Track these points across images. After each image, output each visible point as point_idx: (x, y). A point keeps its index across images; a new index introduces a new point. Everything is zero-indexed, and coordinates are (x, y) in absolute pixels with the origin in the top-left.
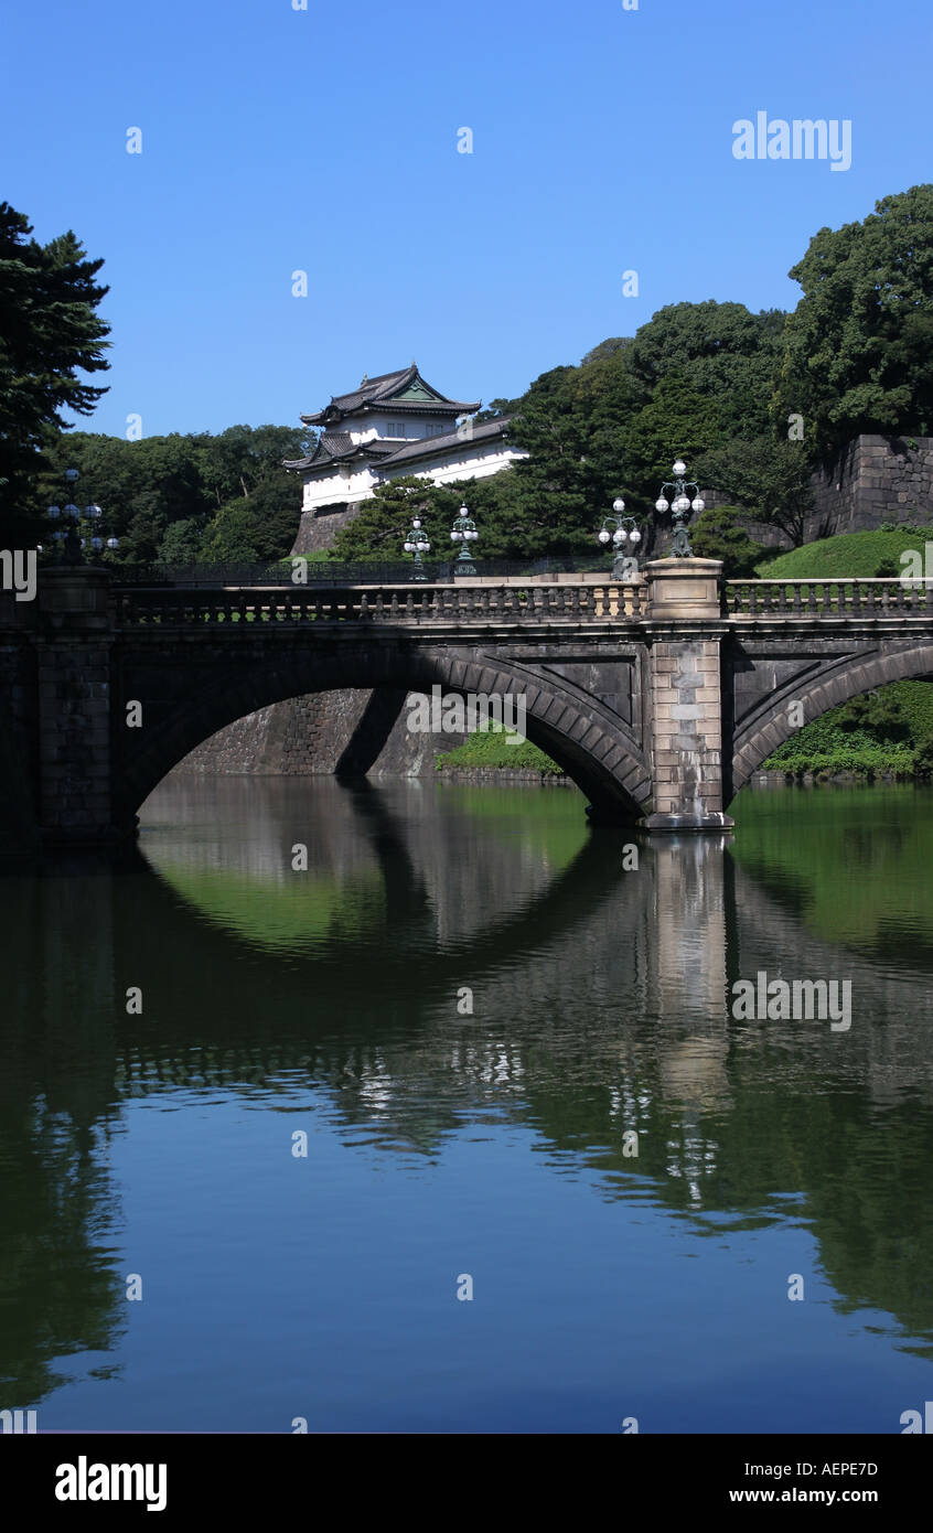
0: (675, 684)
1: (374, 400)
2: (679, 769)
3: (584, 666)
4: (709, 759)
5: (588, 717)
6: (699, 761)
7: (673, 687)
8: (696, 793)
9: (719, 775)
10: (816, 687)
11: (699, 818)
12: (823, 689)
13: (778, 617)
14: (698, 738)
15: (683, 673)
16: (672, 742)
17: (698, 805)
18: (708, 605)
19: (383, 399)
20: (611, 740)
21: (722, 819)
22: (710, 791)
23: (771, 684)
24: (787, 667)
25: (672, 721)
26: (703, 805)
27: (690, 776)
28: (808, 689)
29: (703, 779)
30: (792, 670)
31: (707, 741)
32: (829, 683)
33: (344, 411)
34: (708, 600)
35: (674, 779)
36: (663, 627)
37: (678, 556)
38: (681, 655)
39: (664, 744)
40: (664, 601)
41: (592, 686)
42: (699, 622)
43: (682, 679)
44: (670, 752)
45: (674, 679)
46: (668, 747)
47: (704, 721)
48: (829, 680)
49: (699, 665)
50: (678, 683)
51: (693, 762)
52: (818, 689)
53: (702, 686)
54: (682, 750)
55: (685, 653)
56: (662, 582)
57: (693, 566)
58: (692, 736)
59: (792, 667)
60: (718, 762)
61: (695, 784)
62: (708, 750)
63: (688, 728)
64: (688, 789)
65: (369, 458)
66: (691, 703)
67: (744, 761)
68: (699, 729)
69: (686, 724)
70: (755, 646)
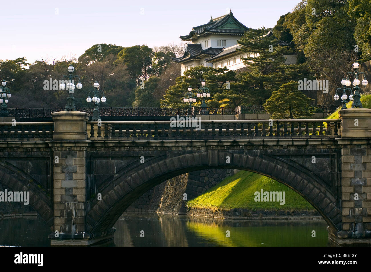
0: (64, 170)
1: (211, 29)
2: (64, 211)
3: (25, 162)
4: (79, 206)
5: (26, 185)
6: (74, 207)
7: (63, 172)
8: (73, 222)
9: (83, 214)
10: (135, 172)
11: (73, 234)
12: (138, 174)
13: (117, 139)
14: (74, 196)
15: (67, 165)
16: (62, 198)
17: (73, 228)
18: (79, 133)
19: (215, 28)
20: (37, 197)
21: (84, 235)
22: (79, 221)
23: (113, 171)
24: (121, 163)
25: (62, 188)
26: (76, 228)
27: (70, 214)
28: (131, 174)
29: (76, 216)
30: (123, 164)
31: (78, 197)
32: (140, 172)
33: (198, 34)
34: (78, 131)
35: (62, 216)
36: (57, 143)
37: (68, 110)
38: (66, 157)
39: (58, 199)
40: (59, 131)
41: (29, 171)
42: (73, 141)
43: (67, 169)
44: (61, 203)
45: (63, 168)
46: (59, 200)
47: (77, 188)
48: (141, 169)
49: (75, 162)
50: (65, 170)
51: (71, 208)
52: (136, 174)
53: (76, 172)
54: (66, 202)
55: (68, 156)
56: (58, 123)
57: (72, 115)
58: (71, 196)
59: (123, 163)
60: (83, 208)
61: (72, 219)
62: (79, 202)
63: (69, 192)
64: (69, 221)
65: (206, 56)
66: (71, 180)
67: (100, 207)
68: (75, 192)
69: (68, 190)
70: (106, 153)
